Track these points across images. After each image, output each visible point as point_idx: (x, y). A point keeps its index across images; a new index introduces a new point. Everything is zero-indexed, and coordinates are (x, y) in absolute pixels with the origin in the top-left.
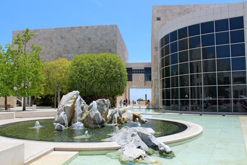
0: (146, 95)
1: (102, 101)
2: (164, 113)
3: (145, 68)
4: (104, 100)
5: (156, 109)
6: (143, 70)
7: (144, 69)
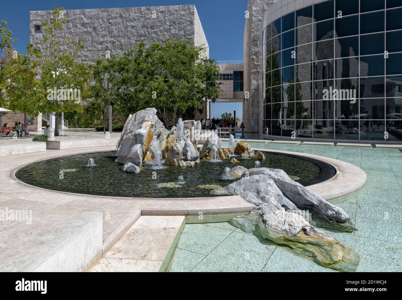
0: (235, 112)
1: (191, 123)
2: (273, 140)
3: (234, 72)
4: (193, 122)
5: (254, 132)
6: (231, 75)
7: (232, 73)
